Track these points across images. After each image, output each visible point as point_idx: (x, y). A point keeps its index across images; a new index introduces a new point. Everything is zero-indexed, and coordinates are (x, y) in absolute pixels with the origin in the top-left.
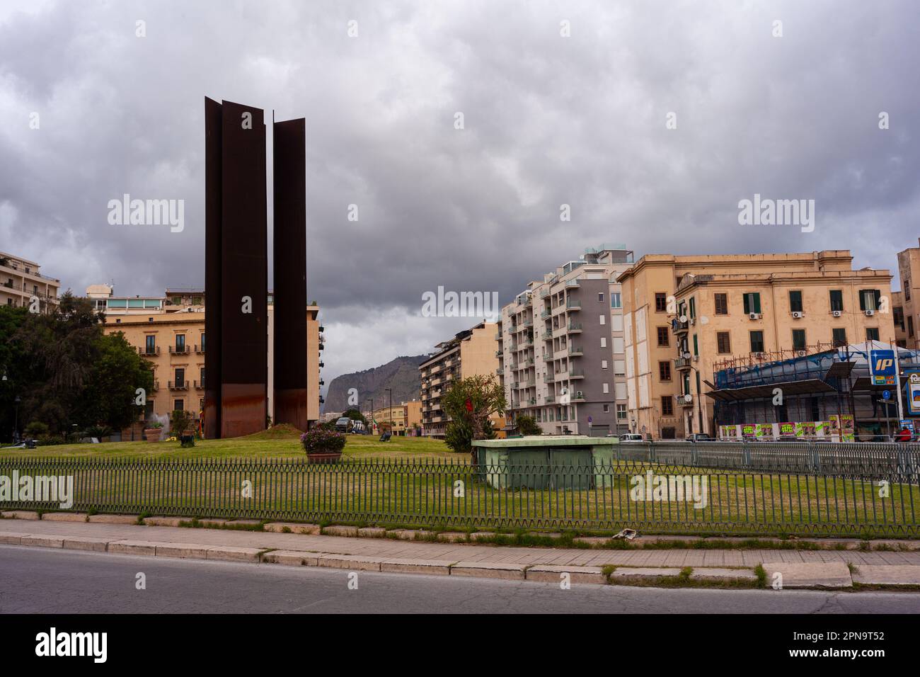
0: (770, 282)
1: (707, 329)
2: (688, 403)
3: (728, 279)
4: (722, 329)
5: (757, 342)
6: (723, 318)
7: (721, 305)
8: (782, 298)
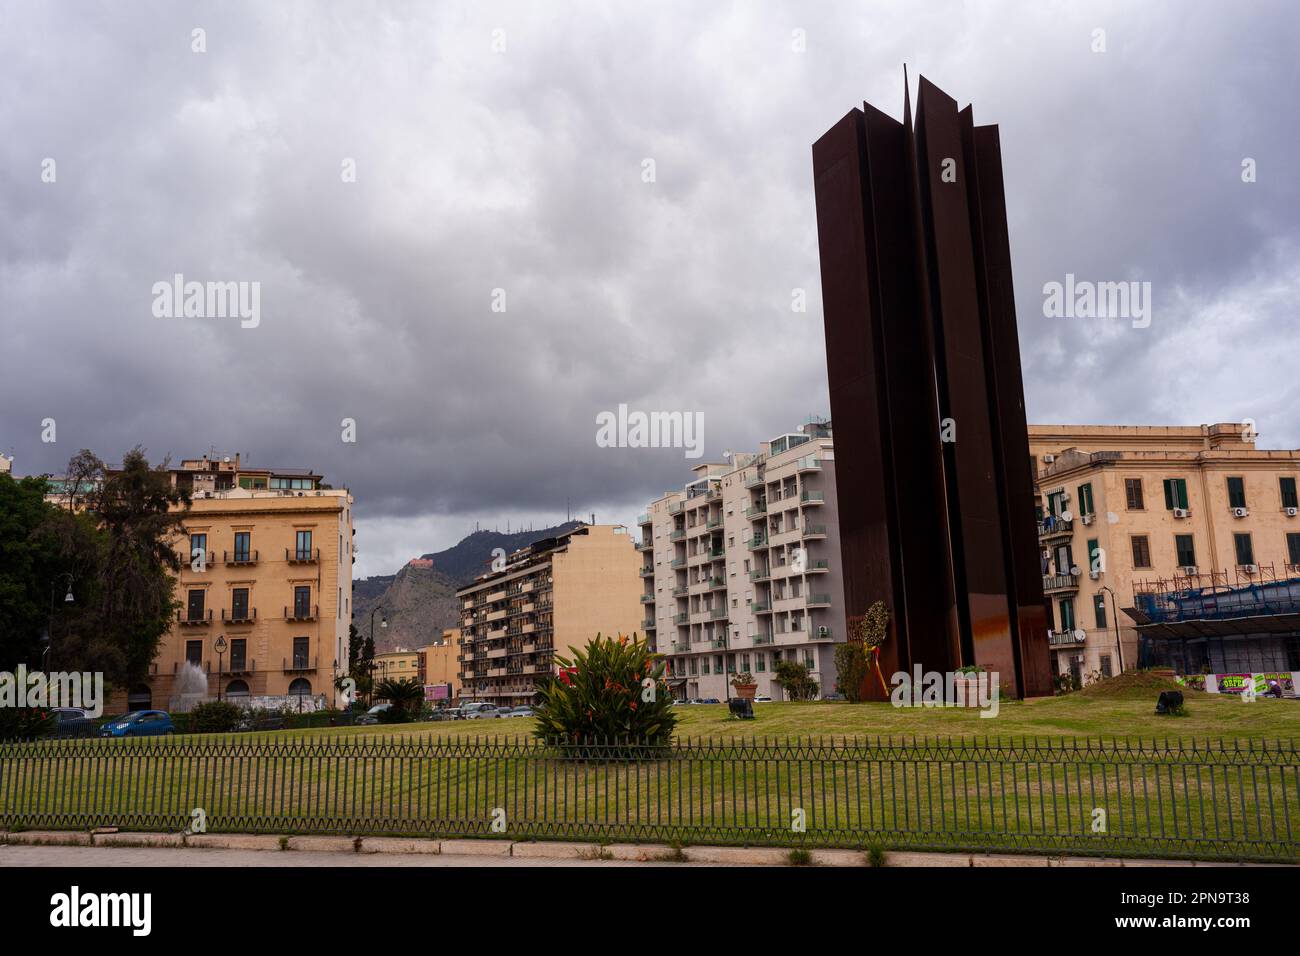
0: (1200, 464)
1: (1117, 531)
2: (1077, 642)
3: (1142, 458)
4: (1138, 531)
5: (1185, 551)
6: (1137, 515)
7: (1135, 497)
8: (1218, 487)
